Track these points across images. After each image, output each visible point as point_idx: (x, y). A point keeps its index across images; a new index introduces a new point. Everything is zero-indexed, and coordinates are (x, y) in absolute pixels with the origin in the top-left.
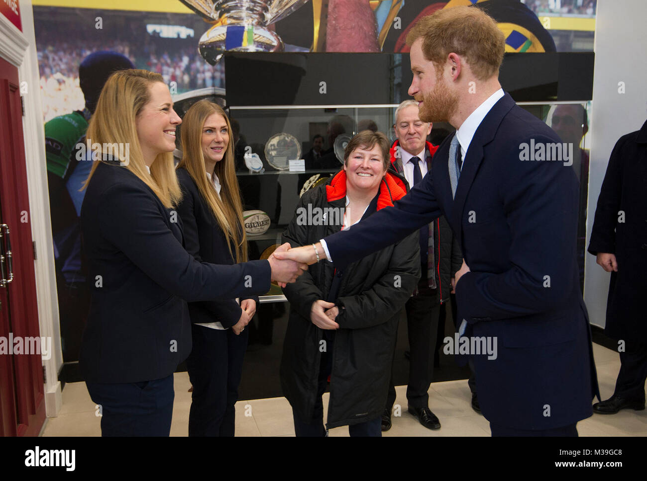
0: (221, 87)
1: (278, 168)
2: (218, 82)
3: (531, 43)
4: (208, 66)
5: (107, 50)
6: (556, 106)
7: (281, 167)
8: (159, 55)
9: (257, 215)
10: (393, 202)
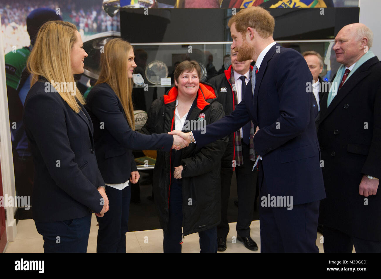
0: (118, 30)
1: (154, 84)
2: (115, 28)
3: (318, 2)
4: (109, 18)
5: (45, 7)
6: (333, 43)
7: (156, 82)
8: (77, 10)
9: (140, 113)
10: (206, 100)
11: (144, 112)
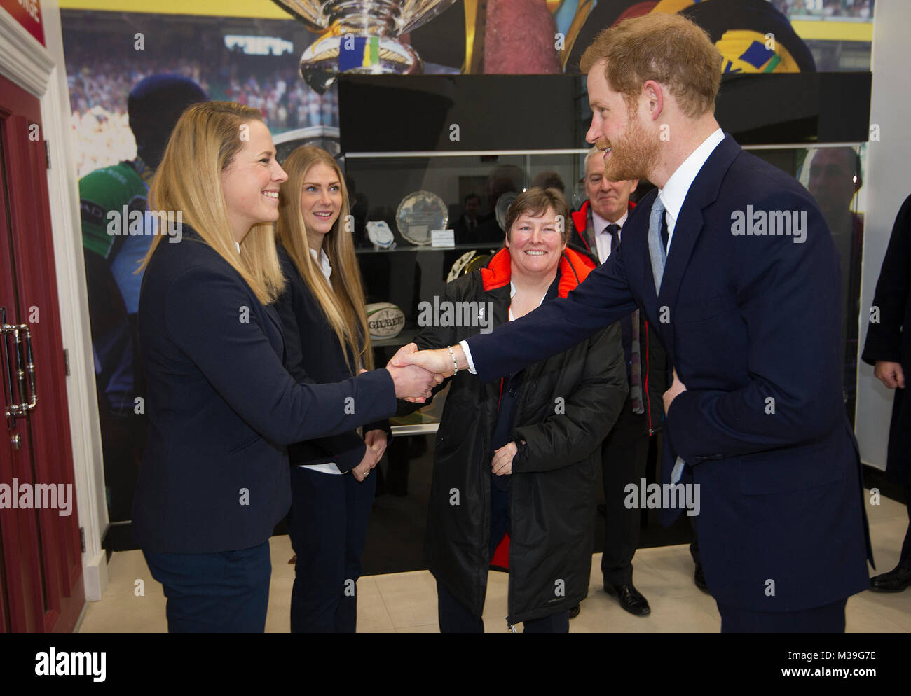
0: (333, 124)
1: (415, 243)
2: (328, 118)
3: (780, 59)
4: (313, 96)
5: (167, 72)
6: (816, 150)
7: (420, 240)
8: (243, 79)
9: (385, 310)
11: (393, 306)
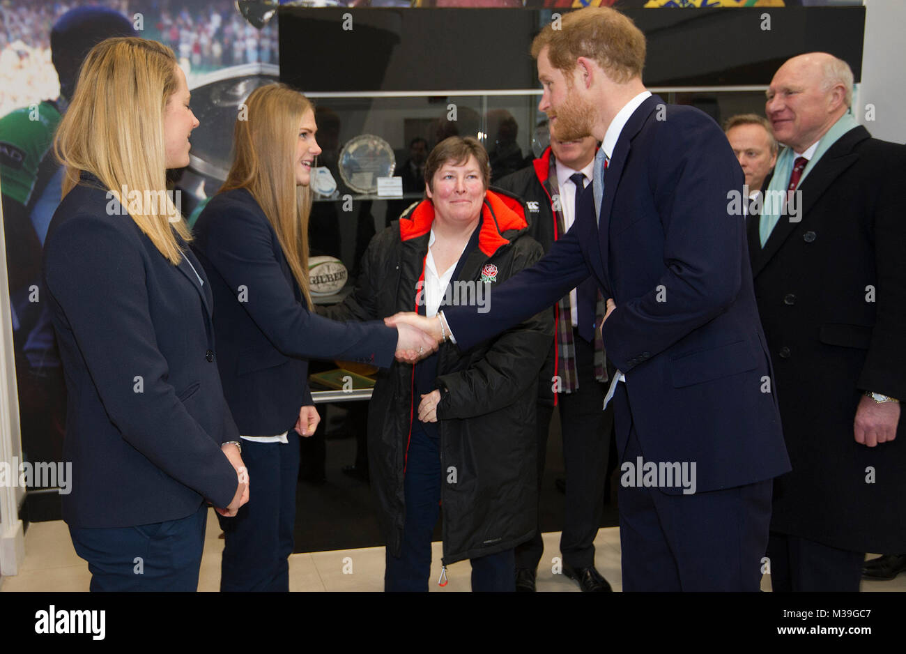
0: (272, 61)
1: (361, 191)
2: (266, 55)
4: (250, 30)
7: (364, 188)
8: (174, 12)
9: (327, 264)
10: (502, 234)
11: (335, 260)
